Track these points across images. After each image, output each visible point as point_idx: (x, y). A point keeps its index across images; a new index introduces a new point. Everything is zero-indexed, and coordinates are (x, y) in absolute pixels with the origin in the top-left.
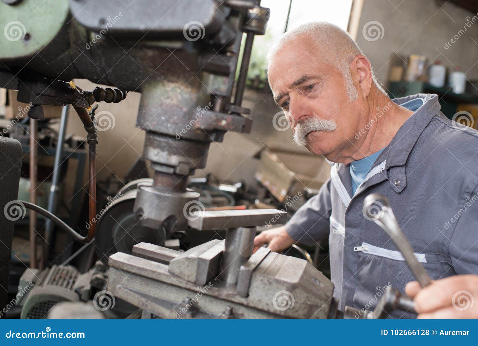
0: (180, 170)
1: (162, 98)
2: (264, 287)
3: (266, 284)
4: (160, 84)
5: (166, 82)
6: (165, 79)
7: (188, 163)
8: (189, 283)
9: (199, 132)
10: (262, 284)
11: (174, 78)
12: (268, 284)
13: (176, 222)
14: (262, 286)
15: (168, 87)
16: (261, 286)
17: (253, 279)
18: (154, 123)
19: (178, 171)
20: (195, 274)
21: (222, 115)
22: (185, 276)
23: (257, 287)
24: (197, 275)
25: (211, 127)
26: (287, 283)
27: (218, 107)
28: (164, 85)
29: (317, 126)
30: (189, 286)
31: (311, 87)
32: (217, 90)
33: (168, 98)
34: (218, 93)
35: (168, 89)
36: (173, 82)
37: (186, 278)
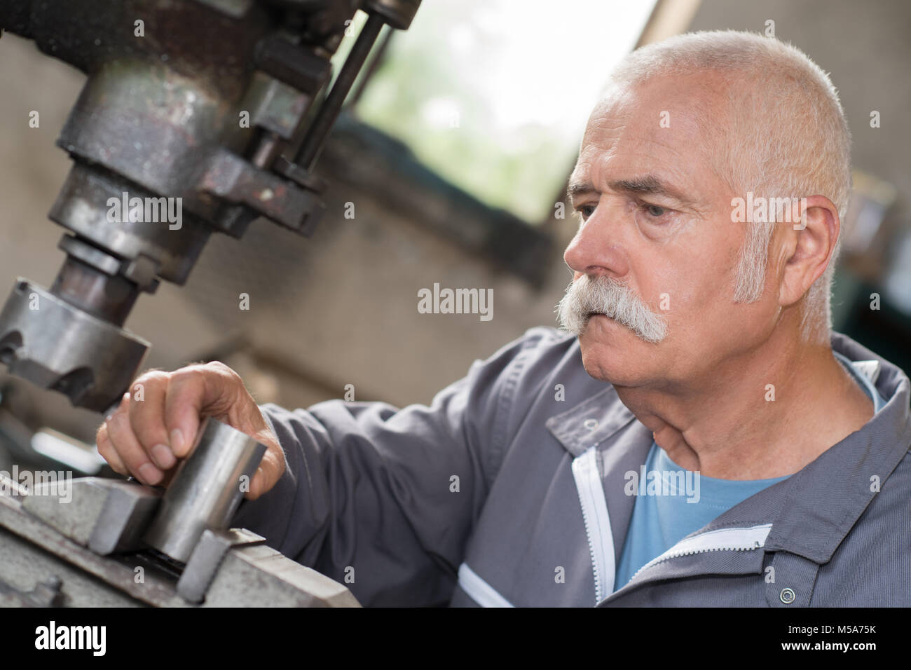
0: (136, 272)
1: (149, 102)
2: (245, 591)
3: (251, 585)
4: (153, 69)
5: (167, 70)
6: (169, 63)
7: (157, 262)
8: (68, 544)
9: (206, 199)
10: (243, 581)
11: (189, 68)
12: (257, 584)
13: (90, 387)
14: (244, 586)
15: (170, 82)
16: (240, 587)
17: (225, 565)
18: (113, 150)
19: (130, 271)
20: (93, 524)
21: (266, 178)
22: (66, 523)
23: (228, 586)
24: (96, 528)
25: (236, 198)
26: (302, 592)
27: (261, 159)
28: (161, 76)
29: (620, 308)
30: (68, 551)
31: (656, 210)
32: (273, 120)
33: (163, 105)
34: (272, 127)
35: (168, 86)
36: (183, 74)
37: (67, 531)
